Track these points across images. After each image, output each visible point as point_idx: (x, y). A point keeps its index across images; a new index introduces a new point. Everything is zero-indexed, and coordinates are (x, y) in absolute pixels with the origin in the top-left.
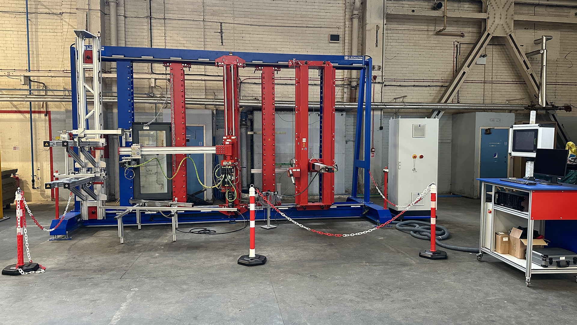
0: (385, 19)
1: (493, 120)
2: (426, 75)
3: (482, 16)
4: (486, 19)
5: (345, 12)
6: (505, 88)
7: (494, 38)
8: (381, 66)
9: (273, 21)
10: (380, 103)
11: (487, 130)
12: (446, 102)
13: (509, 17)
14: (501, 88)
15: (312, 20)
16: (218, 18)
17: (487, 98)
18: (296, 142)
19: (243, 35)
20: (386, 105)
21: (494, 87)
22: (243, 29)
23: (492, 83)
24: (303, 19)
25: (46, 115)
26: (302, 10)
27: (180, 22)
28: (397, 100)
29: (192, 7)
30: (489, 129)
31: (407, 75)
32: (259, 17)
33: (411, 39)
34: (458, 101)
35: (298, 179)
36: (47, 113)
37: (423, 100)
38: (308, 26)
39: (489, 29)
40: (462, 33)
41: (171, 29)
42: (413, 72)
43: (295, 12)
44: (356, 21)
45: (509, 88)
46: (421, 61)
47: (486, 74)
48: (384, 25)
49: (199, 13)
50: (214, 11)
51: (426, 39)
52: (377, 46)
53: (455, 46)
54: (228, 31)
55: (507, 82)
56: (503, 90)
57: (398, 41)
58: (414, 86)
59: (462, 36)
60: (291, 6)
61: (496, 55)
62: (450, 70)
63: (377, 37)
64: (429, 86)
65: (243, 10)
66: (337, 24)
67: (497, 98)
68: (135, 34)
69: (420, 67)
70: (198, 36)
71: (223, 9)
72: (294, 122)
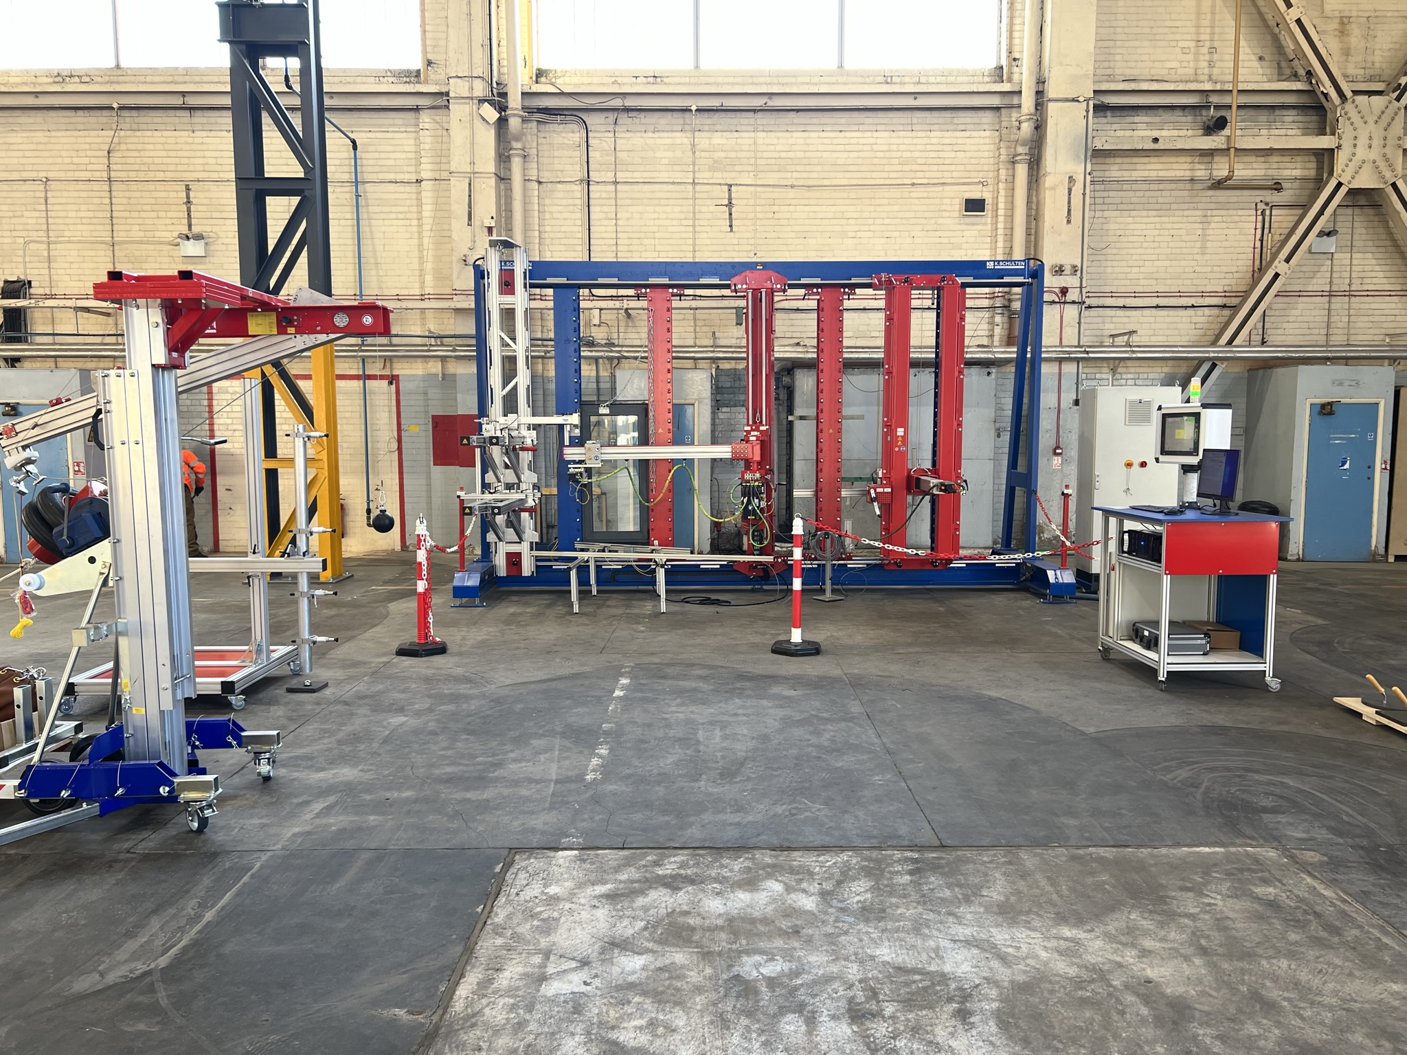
0: (1088, 161)
1: (1341, 384)
2: (1186, 282)
3: (1325, 142)
4: (1333, 150)
5: (999, 149)
6: (1384, 306)
7: (1353, 192)
8: (1079, 266)
9: (838, 175)
10: (1076, 347)
11: (1323, 406)
12: (1230, 342)
13: (1389, 142)
14: (1374, 306)
15: (926, 168)
16: (725, 175)
17: (1335, 331)
18: (885, 435)
19: (775, 208)
20: (1088, 353)
21: (1353, 306)
22: (775, 195)
23: (1350, 294)
24: (906, 168)
25: (391, 383)
26: (902, 148)
27: (646, 187)
28: (1116, 339)
29: (670, 154)
30: (1330, 404)
31: (1142, 282)
32: (808, 168)
33: (1151, 200)
34: (1263, 338)
35: (887, 508)
36: (393, 379)
37: (1178, 339)
38: (915, 181)
39: (1340, 171)
40: (1276, 183)
41: (629, 202)
42: (1156, 276)
43: (887, 155)
44: (1022, 170)
45: (1393, 306)
46: (1174, 251)
47: (1335, 275)
48: (1087, 175)
49: (685, 168)
50: (715, 162)
51: (1188, 199)
52: (1069, 222)
53: (1259, 213)
54: (745, 202)
55: (1388, 293)
56: (1377, 312)
57: (1120, 207)
58: (1157, 307)
59: (1277, 187)
60: (879, 141)
61: (1360, 230)
62: (1245, 269)
63: (1069, 202)
64: (1193, 306)
65: (776, 155)
66: (981, 175)
67: (1361, 331)
68: (559, 216)
69: (1174, 263)
70: (682, 216)
71: (733, 155)
72: (881, 393)
